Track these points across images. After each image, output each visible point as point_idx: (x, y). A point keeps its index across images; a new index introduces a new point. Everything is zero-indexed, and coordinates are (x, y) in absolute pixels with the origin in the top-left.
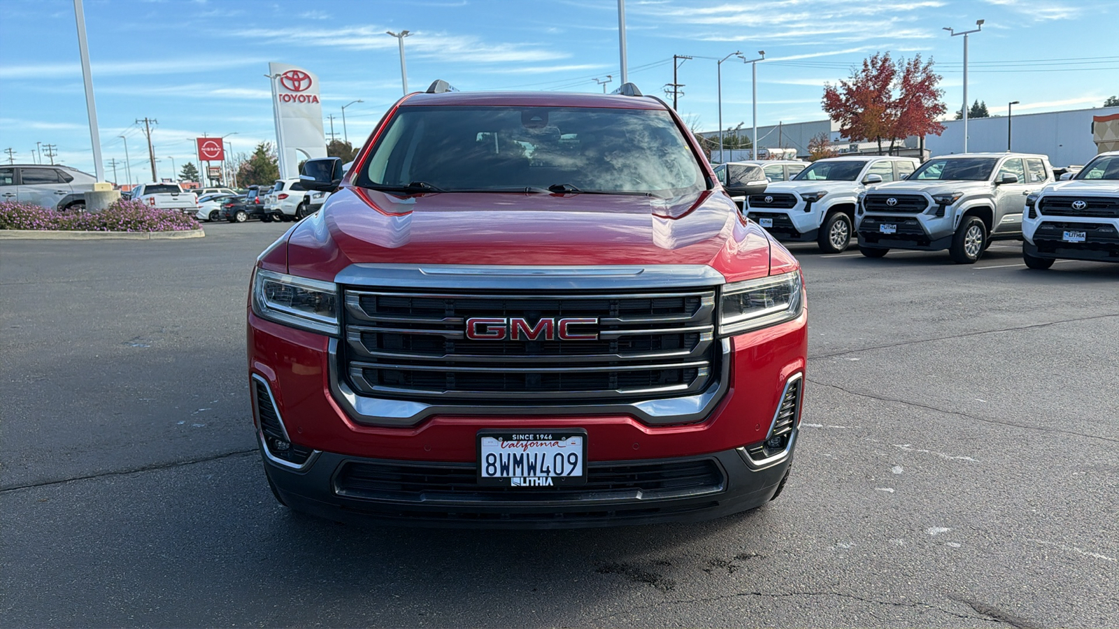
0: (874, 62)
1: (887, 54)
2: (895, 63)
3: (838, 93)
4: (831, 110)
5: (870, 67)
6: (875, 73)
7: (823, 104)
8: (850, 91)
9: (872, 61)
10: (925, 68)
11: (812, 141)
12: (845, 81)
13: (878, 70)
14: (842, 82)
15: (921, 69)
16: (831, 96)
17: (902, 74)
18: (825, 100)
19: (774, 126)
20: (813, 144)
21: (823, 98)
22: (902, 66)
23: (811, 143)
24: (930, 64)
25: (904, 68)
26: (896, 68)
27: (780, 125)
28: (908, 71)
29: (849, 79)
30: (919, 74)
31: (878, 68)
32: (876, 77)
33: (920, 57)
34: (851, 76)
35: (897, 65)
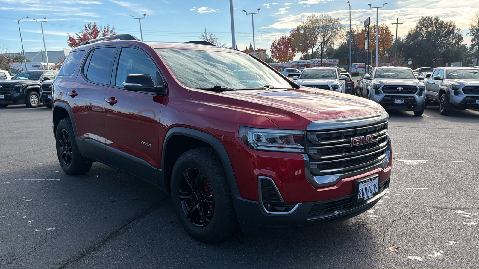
0: (89, 27)
1: (95, 24)
2: (98, 27)
3: (75, 39)
4: (72, 46)
5: (88, 28)
6: (90, 31)
7: (68, 44)
8: (81, 39)
9: (89, 26)
10: (112, 31)
11: (59, 60)
12: (77, 34)
13: (92, 30)
14: (76, 34)
15: (110, 31)
16: (71, 40)
17: (102, 33)
18: (69, 41)
19: (39, 52)
20: (60, 61)
21: (68, 41)
22: (101, 29)
23: (59, 61)
24: (113, 29)
25: (103, 30)
26: (99, 30)
27: (42, 52)
28: (105, 31)
29: (79, 33)
30: (110, 33)
31: (92, 29)
32: (91, 33)
33: (109, 26)
34: (80, 32)
35: (99, 28)
